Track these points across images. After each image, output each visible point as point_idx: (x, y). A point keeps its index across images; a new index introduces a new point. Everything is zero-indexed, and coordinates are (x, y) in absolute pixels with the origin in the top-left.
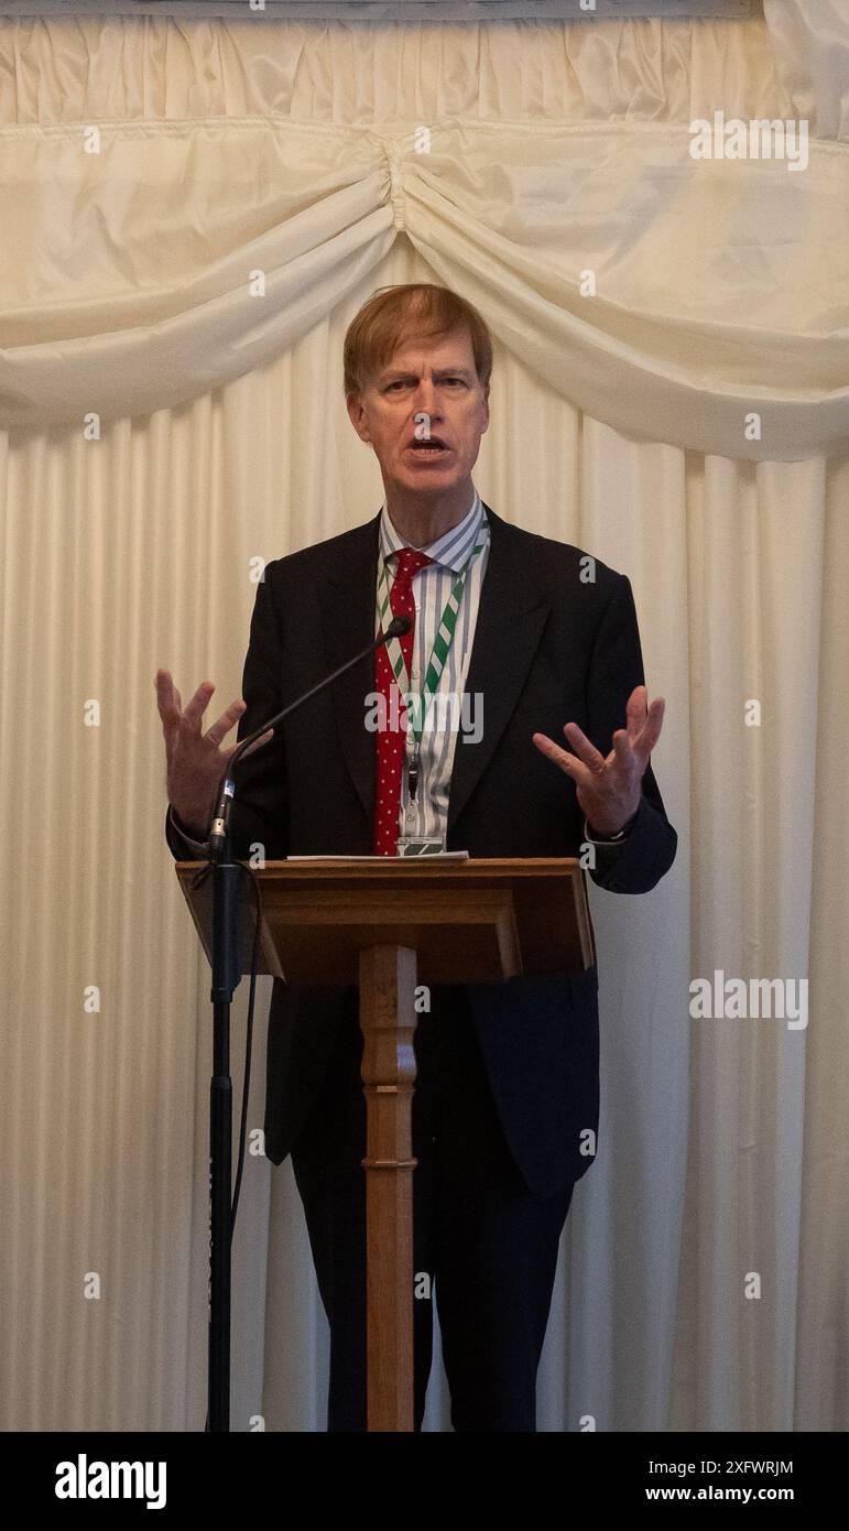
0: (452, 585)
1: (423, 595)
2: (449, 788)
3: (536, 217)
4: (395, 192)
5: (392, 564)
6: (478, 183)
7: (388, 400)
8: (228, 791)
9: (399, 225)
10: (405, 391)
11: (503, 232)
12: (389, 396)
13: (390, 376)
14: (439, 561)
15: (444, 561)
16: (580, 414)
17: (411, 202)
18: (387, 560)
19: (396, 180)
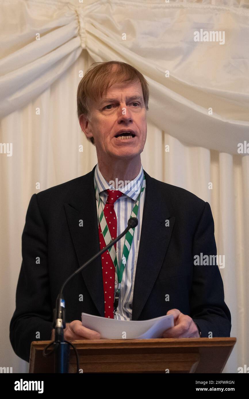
0: (132, 206)
1: (119, 211)
2: (132, 305)
4: (82, 31)
5: (102, 196)
6: (119, 28)
7: (104, 114)
8: (62, 304)
9: (83, 46)
10: (113, 109)
11: (132, 49)
12: (105, 112)
13: (106, 102)
14: (127, 195)
15: (129, 195)
16: (163, 133)
17: (88, 35)
18: (100, 194)
19: (82, 25)
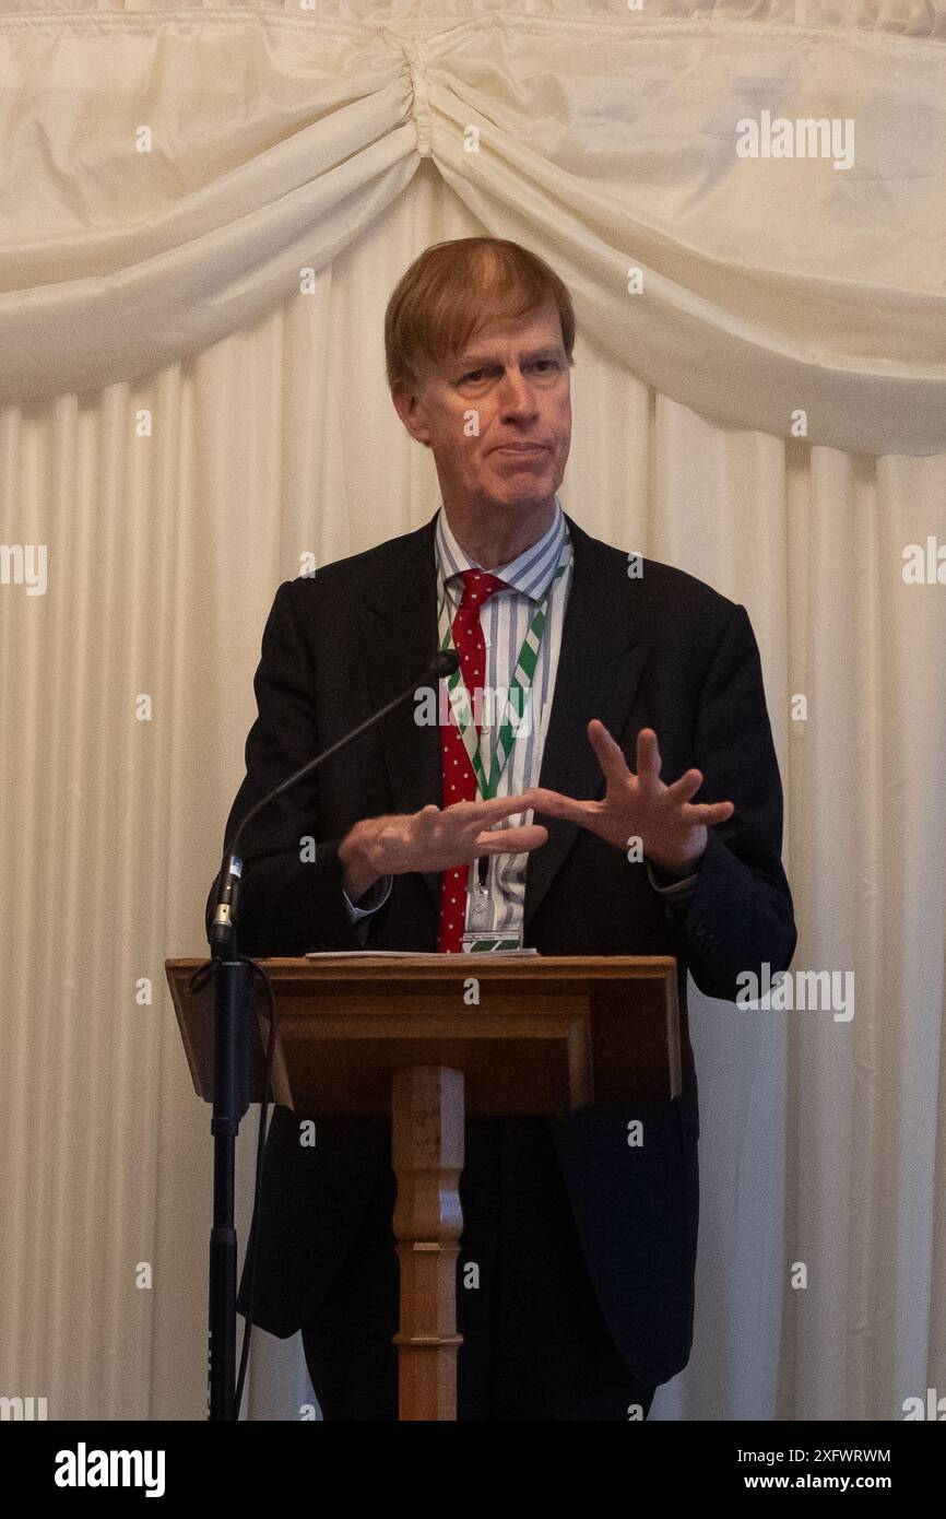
1: (494, 628)
2: (525, 873)
3: (597, 141)
4: (419, 108)
5: (452, 588)
6: (525, 97)
9: (424, 149)
10: (487, 383)
11: (557, 160)
12: (464, 389)
13: (466, 365)
14: (515, 586)
16: (653, 393)
17: (440, 121)
18: (447, 583)
19: (420, 92)
